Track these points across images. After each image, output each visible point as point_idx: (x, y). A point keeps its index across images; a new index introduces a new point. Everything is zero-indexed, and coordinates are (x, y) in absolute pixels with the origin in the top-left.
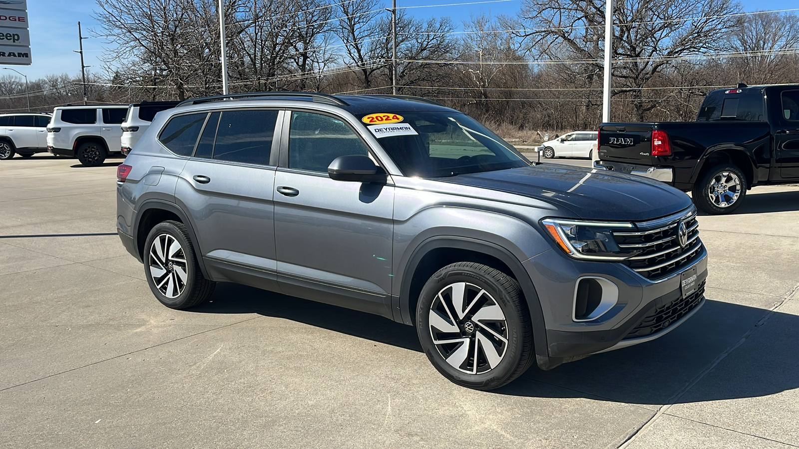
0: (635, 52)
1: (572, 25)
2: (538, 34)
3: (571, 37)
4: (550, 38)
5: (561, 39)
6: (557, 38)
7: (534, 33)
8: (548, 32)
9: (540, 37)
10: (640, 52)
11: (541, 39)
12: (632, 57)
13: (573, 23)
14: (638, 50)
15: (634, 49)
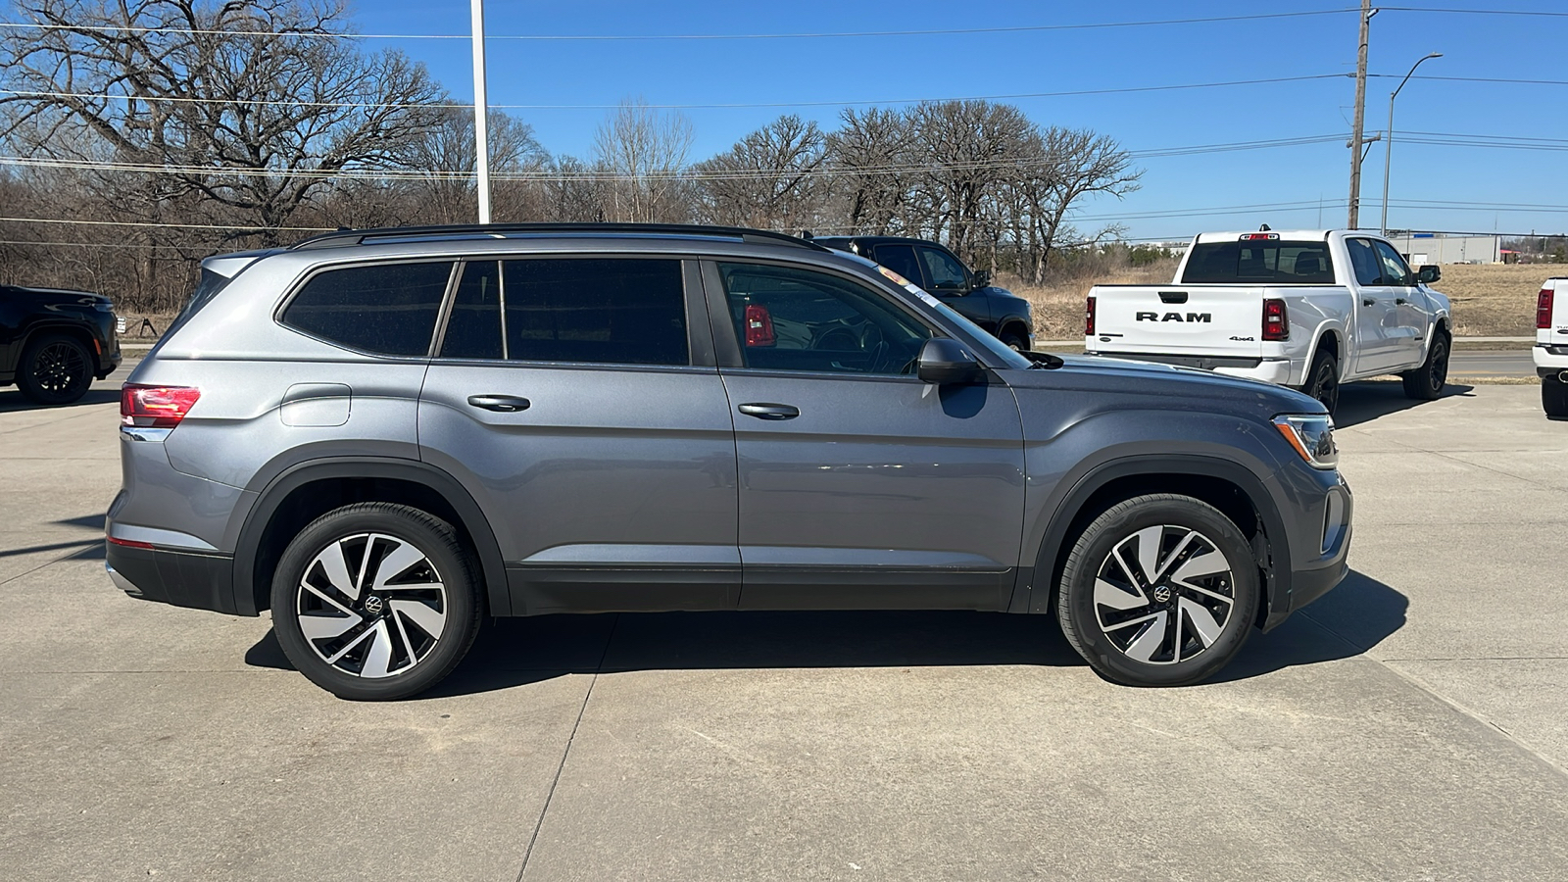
0: (259, 156)
1: (106, 89)
2: (24, 101)
3: (103, 116)
4: (53, 113)
5: (78, 118)
6: (69, 115)
7: (14, 99)
8: (47, 101)
9: (28, 109)
10: (268, 158)
11: (32, 113)
12: (253, 166)
13: (107, 86)
14: (263, 154)
15: (255, 151)
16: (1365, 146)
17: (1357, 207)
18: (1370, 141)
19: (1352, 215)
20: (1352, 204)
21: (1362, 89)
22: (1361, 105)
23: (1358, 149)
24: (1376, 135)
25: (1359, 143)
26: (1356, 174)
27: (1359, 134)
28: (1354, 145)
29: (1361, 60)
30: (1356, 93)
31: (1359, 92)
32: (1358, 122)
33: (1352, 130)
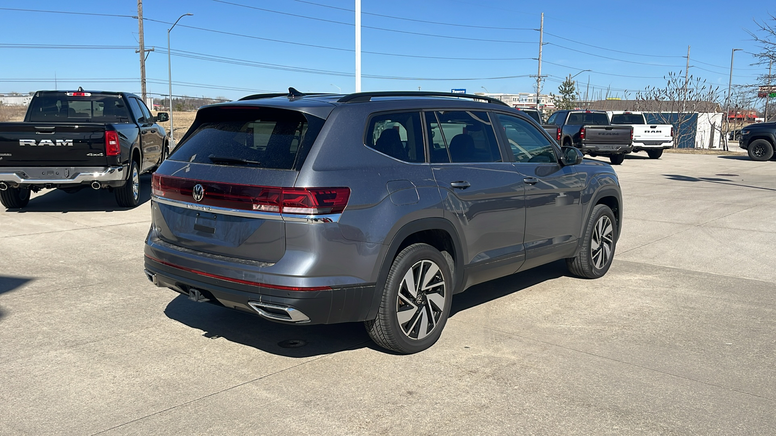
16: (146, 53)
17: (145, 83)
18: (149, 51)
19: (143, 86)
20: (142, 81)
21: (141, 25)
22: (141, 33)
23: (142, 55)
24: (152, 48)
25: (143, 51)
26: (143, 66)
27: (142, 46)
28: (141, 52)
29: (140, 11)
30: (139, 27)
31: (140, 26)
32: (141, 41)
33: (139, 45)
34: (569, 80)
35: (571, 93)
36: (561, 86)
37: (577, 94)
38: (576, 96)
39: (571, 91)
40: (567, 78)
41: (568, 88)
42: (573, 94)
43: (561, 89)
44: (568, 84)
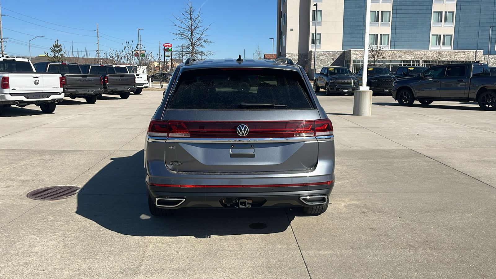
34: (58, 43)
35: (60, 52)
36: (52, 47)
37: (65, 53)
38: (64, 54)
39: (60, 50)
40: (56, 42)
41: (57, 48)
42: (61, 53)
43: (52, 49)
44: (57, 46)
